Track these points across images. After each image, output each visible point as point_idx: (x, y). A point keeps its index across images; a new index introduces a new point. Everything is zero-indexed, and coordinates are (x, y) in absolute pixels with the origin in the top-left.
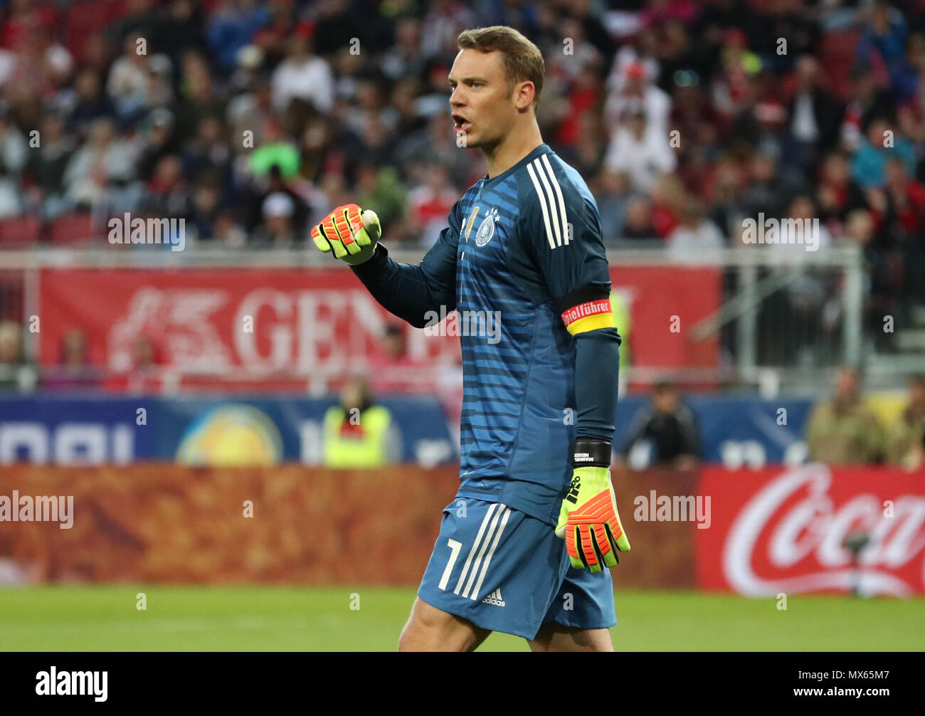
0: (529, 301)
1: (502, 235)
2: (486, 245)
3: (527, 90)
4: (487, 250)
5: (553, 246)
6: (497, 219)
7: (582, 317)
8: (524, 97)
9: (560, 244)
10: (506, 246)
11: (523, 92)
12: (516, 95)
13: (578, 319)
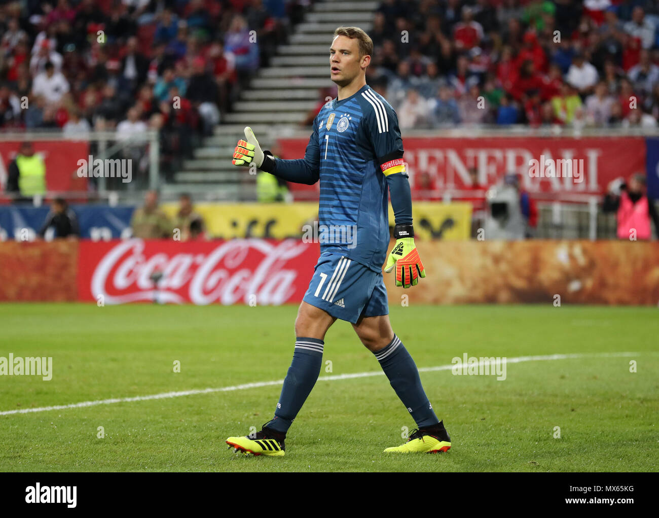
0: (363, 159)
1: (353, 126)
2: (345, 131)
3: (366, 59)
4: (344, 133)
5: (380, 132)
6: (350, 118)
7: (394, 166)
8: (365, 62)
9: (384, 131)
10: (356, 131)
11: (365, 60)
12: (362, 61)
13: (392, 167)
